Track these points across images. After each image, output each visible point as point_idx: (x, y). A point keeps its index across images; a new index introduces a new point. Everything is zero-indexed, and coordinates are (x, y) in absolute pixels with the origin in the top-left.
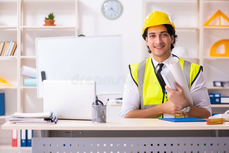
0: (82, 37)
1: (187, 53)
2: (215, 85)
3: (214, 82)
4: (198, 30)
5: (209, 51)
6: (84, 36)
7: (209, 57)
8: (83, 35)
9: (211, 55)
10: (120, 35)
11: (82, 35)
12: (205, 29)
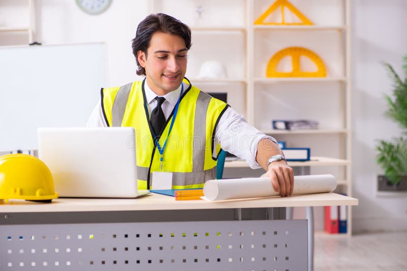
0: (36, 46)
1: (225, 71)
2: (275, 128)
3: (274, 122)
4: (244, 31)
5: (264, 68)
6: (40, 44)
7: (264, 78)
8: (39, 42)
9: (269, 74)
10: (102, 43)
11: (35, 43)
12: (256, 30)
